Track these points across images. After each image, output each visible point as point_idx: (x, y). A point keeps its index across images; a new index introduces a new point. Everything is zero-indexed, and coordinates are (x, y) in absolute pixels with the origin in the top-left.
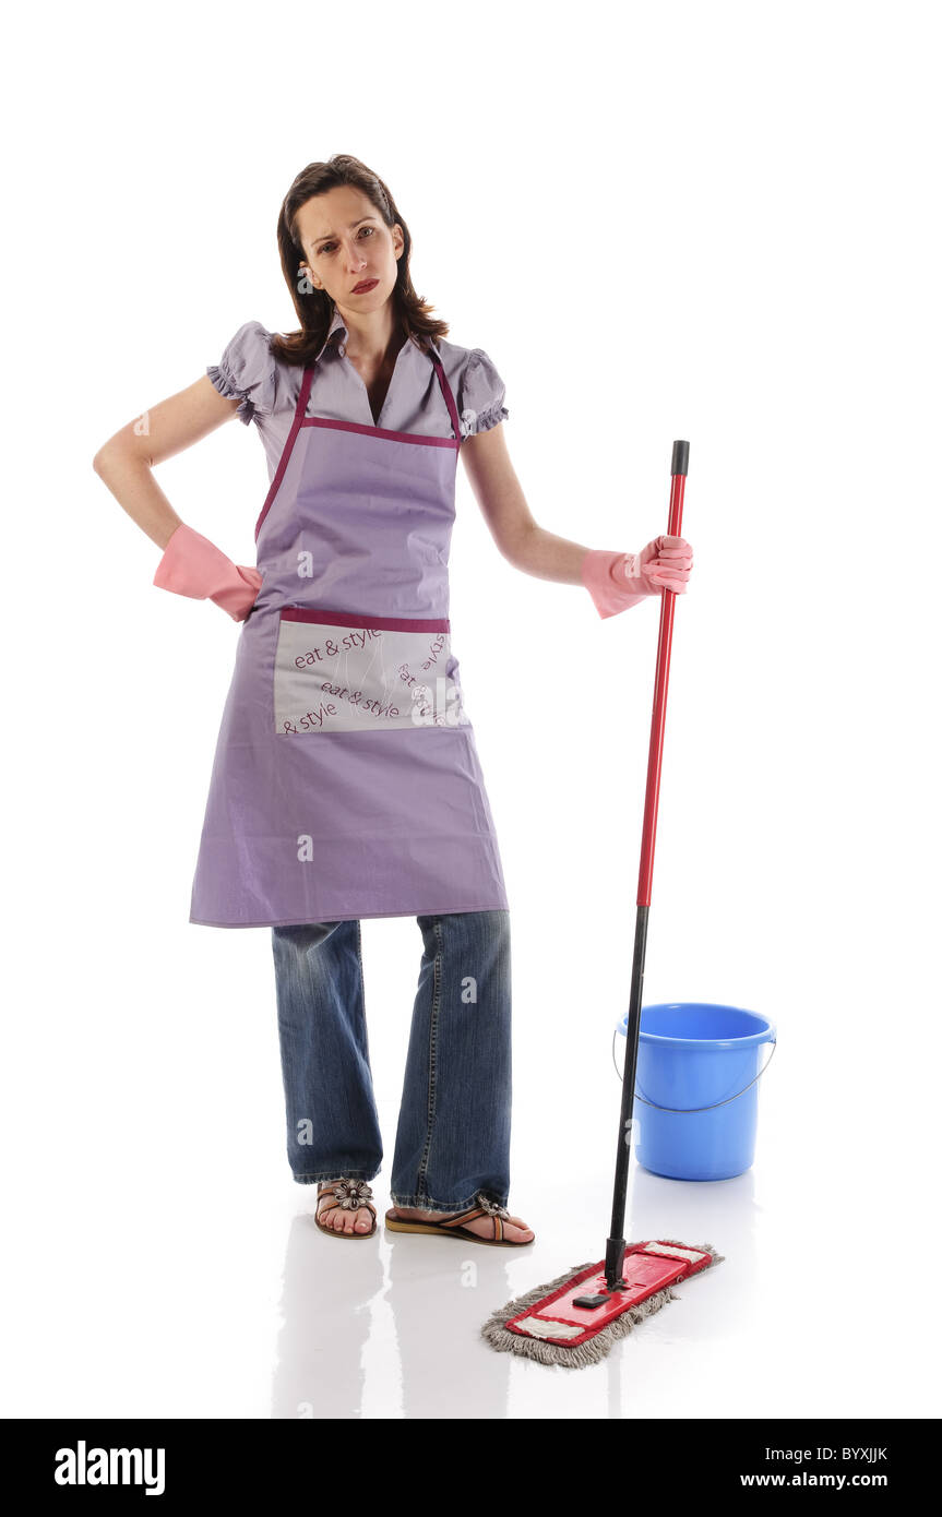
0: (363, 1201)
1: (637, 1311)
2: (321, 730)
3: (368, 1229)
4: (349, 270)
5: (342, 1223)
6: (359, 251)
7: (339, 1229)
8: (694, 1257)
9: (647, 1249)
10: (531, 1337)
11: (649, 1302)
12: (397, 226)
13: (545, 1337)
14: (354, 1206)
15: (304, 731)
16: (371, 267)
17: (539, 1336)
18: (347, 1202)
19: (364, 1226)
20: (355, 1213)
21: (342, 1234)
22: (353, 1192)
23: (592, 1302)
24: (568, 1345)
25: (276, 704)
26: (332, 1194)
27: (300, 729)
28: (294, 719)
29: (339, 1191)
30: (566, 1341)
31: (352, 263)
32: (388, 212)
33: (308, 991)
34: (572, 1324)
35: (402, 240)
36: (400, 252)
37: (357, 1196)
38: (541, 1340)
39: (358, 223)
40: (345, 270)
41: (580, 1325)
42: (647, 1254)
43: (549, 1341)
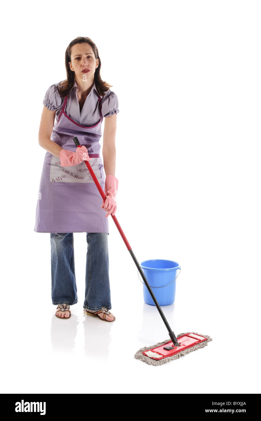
0: (67, 309)
1: (182, 352)
2: (61, 181)
3: (68, 316)
4: (82, 65)
5: (61, 315)
6: (86, 61)
7: (60, 316)
8: (202, 339)
9: (189, 335)
10: (147, 356)
11: (187, 350)
12: (98, 59)
13: (151, 357)
14: (65, 311)
15: (58, 181)
16: (89, 66)
17: (149, 356)
18: (63, 310)
19: (67, 316)
20: (65, 313)
21: (60, 318)
22: (65, 307)
23: (168, 349)
24: (157, 360)
25: (50, 174)
26: (59, 308)
27: (56, 181)
28: (55, 178)
29: (61, 307)
30: (157, 358)
31: (84, 64)
32: (96, 54)
33: (57, 253)
34: (160, 354)
35: (98, 64)
36: (97, 66)
37: (66, 308)
38: (150, 357)
39: (88, 54)
40: (81, 65)
41: (162, 355)
42: (189, 336)
43: (152, 358)
